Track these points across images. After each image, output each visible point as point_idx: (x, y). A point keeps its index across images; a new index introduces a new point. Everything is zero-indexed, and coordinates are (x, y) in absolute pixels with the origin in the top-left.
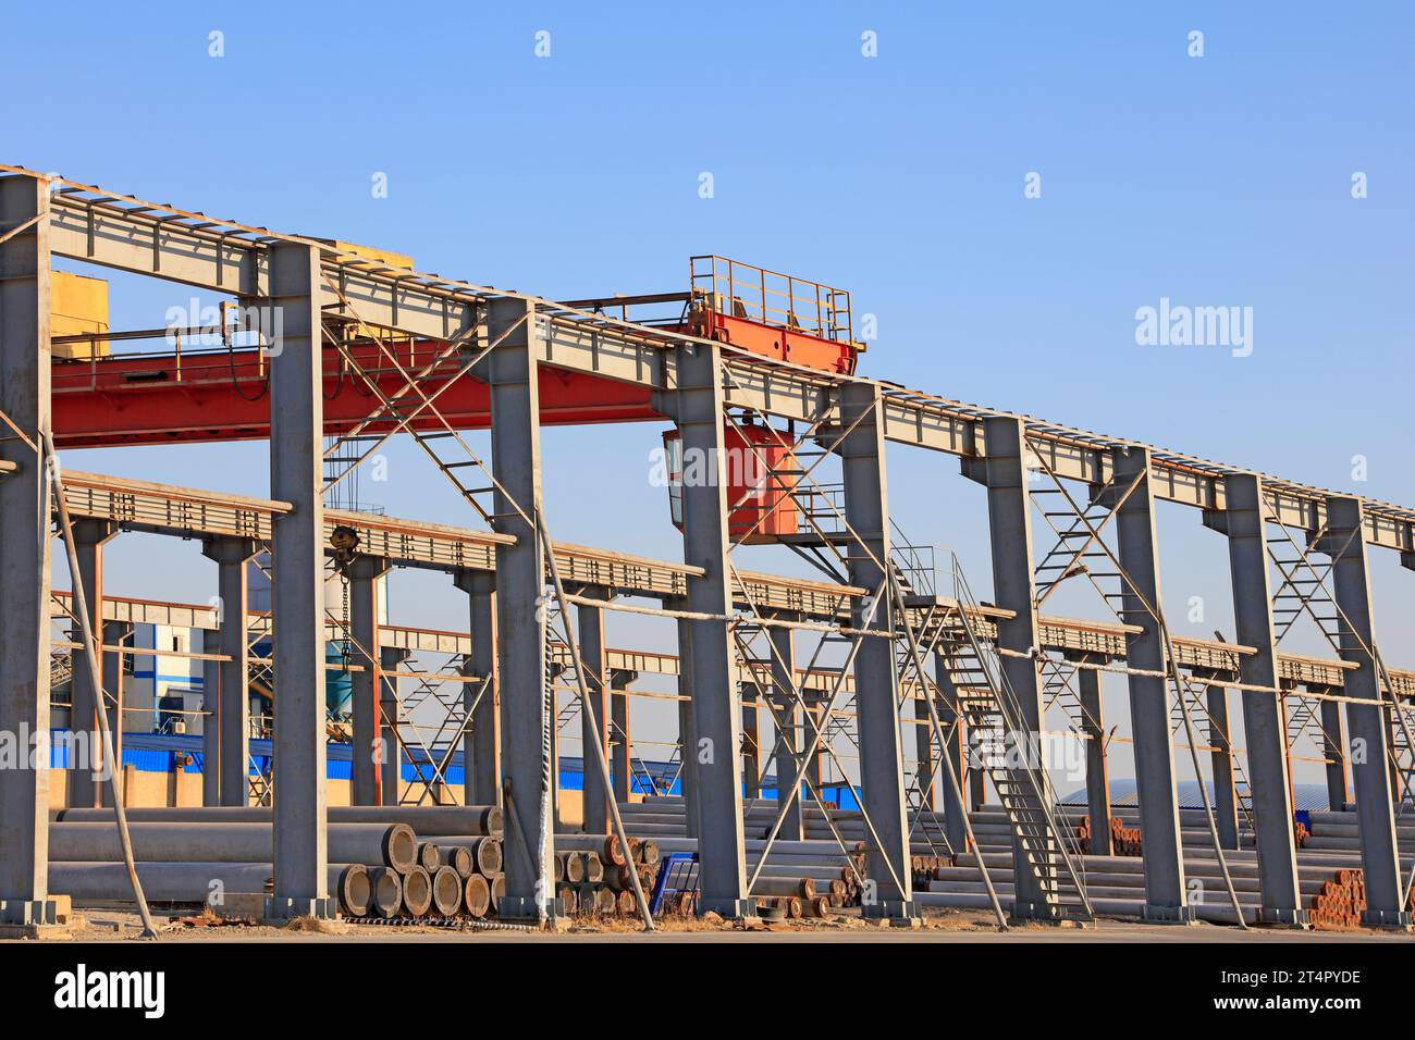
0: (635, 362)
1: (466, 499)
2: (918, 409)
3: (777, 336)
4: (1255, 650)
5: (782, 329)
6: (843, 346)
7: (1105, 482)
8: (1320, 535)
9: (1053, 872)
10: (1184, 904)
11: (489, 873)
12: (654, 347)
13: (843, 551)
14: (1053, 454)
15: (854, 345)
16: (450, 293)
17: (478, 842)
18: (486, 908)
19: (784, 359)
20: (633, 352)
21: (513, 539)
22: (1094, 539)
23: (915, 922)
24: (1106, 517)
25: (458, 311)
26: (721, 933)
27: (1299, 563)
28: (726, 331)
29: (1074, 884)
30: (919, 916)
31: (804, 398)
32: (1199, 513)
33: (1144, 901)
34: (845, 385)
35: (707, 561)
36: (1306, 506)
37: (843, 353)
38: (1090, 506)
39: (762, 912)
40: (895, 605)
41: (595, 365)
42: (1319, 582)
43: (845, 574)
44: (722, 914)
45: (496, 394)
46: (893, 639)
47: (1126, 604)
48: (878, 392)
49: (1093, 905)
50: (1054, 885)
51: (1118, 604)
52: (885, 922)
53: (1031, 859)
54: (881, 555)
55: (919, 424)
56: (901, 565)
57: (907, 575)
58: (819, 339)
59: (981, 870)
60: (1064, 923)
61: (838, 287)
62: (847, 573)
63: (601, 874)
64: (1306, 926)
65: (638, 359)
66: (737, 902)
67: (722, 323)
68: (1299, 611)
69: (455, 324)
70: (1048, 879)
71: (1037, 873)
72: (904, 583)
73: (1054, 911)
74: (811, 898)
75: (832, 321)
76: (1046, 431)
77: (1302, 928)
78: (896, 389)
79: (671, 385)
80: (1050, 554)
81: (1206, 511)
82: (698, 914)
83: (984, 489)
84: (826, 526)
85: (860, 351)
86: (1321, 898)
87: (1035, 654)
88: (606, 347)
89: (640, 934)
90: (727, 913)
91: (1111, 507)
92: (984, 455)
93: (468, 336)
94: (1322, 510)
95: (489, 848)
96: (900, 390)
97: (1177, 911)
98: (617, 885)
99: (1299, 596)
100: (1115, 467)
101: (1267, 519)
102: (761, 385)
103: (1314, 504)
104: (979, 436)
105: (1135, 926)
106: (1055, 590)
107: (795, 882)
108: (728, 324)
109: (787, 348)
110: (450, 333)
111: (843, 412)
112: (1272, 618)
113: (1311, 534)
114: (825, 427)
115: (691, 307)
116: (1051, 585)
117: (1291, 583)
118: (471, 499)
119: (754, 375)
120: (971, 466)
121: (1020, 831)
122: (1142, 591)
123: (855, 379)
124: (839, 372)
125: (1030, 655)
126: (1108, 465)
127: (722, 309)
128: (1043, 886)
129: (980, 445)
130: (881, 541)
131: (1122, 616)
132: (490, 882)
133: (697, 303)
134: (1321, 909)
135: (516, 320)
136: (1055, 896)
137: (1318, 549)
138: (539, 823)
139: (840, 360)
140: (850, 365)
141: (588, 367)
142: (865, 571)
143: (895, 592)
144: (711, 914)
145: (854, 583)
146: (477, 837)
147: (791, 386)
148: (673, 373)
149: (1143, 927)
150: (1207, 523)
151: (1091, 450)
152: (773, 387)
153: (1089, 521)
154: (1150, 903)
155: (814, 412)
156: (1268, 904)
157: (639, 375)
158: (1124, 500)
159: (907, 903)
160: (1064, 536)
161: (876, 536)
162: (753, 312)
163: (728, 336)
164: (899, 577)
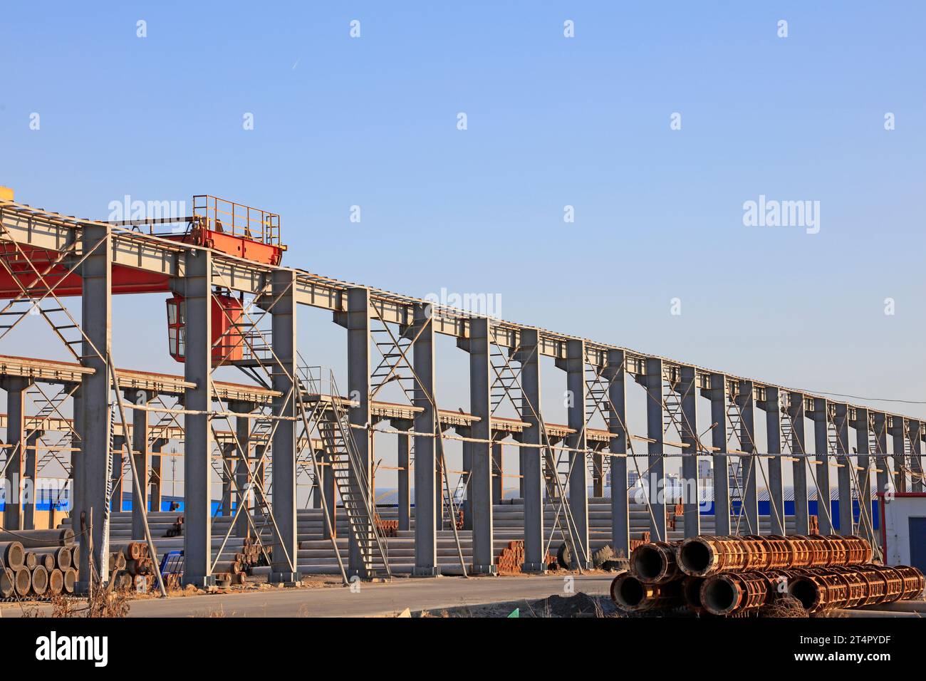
0: (161, 261)
1: (66, 347)
2: (312, 284)
3: (239, 243)
4: (480, 419)
5: (242, 238)
6: (274, 248)
7: (409, 324)
8: (516, 350)
9: (370, 551)
10: (435, 565)
11: (63, 568)
12: (173, 251)
13: (270, 369)
14: (382, 308)
15: (281, 247)
16: (62, 223)
17: (58, 550)
18: (60, 589)
19: (243, 257)
20: (160, 255)
21: (93, 370)
22: (403, 358)
23: (298, 584)
24: (410, 345)
25: (65, 233)
26: (200, 596)
27: (505, 368)
28: (213, 241)
29: (382, 556)
30: (300, 580)
31: (252, 279)
32: (455, 340)
33: (414, 565)
34: (275, 271)
35: (198, 379)
36: (510, 334)
37: (275, 253)
38: (400, 338)
39: (219, 583)
40: (298, 401)
41: (140, 264)
42: (515, 378)
43: (270, 384)
44: (196, 586)
45: (86, 284)
46: (295, 421)
47: (416, 395)
48: (294, 275)
49: (390, 567)
50: (370, 559)
51: (411, 395)
52: (282, 585)
53: (360, 544)
54: (291, 372)
55: (313, 293)
56: (302, 378)
57: (304, 383)
58: (262, 244)
59: (335, 551)
60: (375, 580)
61: (273, 212)
62: (271, 382)
63: (125, 565)
64: (495, 574)
65: (163, 259)
66: (205, 577)
67: (210, 236)
68: (504, 395)
69: (63, 241)
70: (367, 555)
71: (362, 552)
72: (302, 388)
73: (369, 573)
74: (237, 573)
75: (269, 233)
76: (380, 295)
77: (493, 575)
78: (303, 273)
79: (181, 275)
80: (378, 367)
81: (459, 339)
82: (184, 586)
83: (346, 330)
84: (261, 355)
85: (284, 250)
86: (501, 557)
87: (368, 426)
88: (146, 252)
89: (157, 599)
90: (199, 585)
91: (412, 339)
92: (346, 310)
93: (71, 249)
94: (518, 336)
95: (65, 554)
96: (306, 274)
97: (431, 570)
98: (133, 571)
99: (504, 387)
100: (415, 315)
101: (491, 343)
102: (229, 272)
103: (514, 332)
104: (345, 299)
105: (408, 580)
106: (381, 388)
107: (228, 564)
108: (214, 237)
109: (244, 250)
110: (60, 246)
111: (274, 288)
112: (490, 399)
113: (511, 350)
114: (264, 297)
115: (193, 226)
116: (380, 385)
117: (500, 379)
118: (70, 347)
119: (226, 266)
120: (339, 317)
121: (355, 529)
122: (425, 387)
123: (281, 268)
124: (272, 263)
125: (366, 427)
126: (411, 314)
127: (209, 227)
128: (364, 559)
129: (345, 305)
130: (292, 363)
131: (413, 402)
132: (64, 573)
133: (197, 224)
134: (501, 564)
135: (101, 239)
136: (370, 565)
137: (515, 359)
138: (102, 538)
139: (273, 256)
140: (278, 259)
141: (135, 265)
142: (282, 381)
143: (298, 394)
144: (190, 586)
145: (275, 388)
146: (58, 547)
147: (245, 272)
148: (182, 267)
149: (414, 580)
150: (459, 346)
151: (402, 305)
152: (236, 273)
153: (401, 347)
154: (417, 566)
155: (257, 288)
156: (476, 563)
157: (164, 269)
158: (419, 334)
159: (294, 573)
160: (386, 356)
161: (289, 361)
162: (227, 229)
163: (213, 243)
164: (300, 385)
